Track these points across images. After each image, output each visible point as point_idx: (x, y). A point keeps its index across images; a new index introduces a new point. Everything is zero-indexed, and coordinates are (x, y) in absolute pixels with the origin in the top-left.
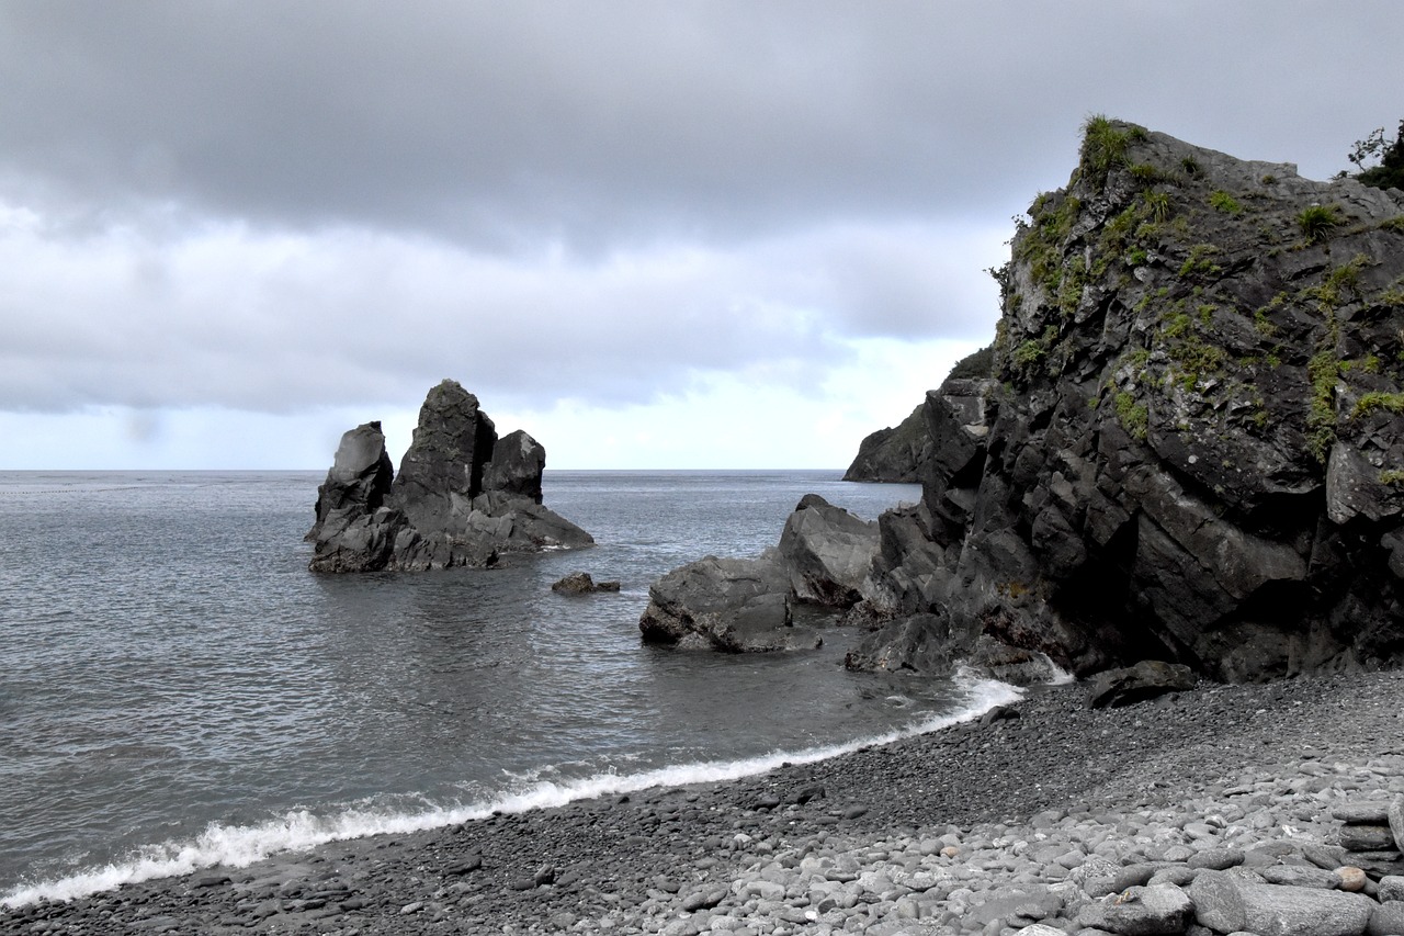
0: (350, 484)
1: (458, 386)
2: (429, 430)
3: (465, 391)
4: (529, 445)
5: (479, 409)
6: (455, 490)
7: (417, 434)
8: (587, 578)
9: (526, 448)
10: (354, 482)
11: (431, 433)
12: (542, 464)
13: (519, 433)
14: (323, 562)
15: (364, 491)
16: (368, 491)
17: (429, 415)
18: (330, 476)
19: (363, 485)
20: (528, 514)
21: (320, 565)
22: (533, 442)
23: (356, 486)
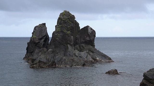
0: (37, 42)
1: (69, 12)
2: (60, 26)
3: (71, 14)
4: (91, 30)
5: (75, 19)
6: (69, 44)
7: (57, 27)
8: (116, 70)
9: (90, 31)
10: (38, 41)
11: (61, 27)
12: (95, 36)
13: (88, 27)
14: (35, 65)
15: (41, 44)
16: (42, 44)
17: (60, 21)
18: (31, 40)
19: (41, 42)
20: (91, 51)
21: (34, 66)
22: (92, 29)
23: (39, 42)
